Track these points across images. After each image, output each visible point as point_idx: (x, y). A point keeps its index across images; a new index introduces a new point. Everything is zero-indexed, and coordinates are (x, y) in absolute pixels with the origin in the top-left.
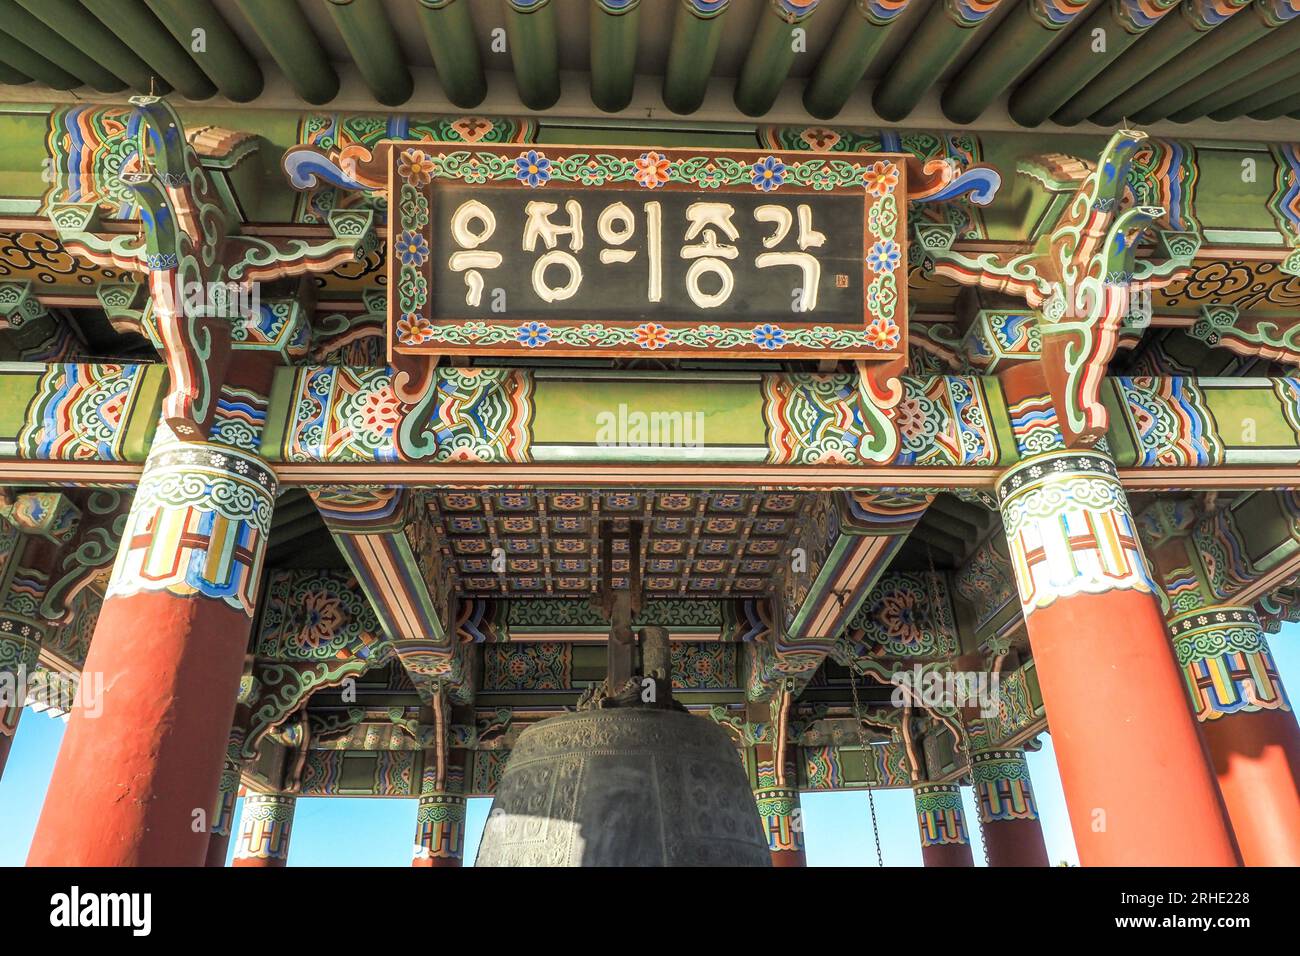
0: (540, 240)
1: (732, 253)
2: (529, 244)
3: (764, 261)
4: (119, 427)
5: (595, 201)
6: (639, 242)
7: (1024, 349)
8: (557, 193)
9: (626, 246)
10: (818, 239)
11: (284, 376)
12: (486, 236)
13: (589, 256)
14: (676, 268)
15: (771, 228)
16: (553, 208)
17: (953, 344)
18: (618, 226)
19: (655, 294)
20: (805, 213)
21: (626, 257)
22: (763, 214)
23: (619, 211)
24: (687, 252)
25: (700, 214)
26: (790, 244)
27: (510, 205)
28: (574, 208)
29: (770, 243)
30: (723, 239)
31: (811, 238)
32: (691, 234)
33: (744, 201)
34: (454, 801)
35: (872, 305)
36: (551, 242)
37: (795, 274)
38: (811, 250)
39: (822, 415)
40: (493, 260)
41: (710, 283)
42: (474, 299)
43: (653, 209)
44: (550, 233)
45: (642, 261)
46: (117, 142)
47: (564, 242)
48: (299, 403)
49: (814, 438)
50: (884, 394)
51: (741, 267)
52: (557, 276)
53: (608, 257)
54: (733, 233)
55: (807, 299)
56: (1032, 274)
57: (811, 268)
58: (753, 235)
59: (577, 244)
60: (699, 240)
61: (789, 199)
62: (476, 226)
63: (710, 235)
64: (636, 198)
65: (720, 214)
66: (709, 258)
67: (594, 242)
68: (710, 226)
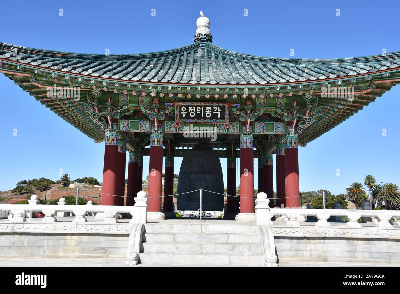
0: (191, 111)
1: (211, 112)
2: (189, 111)
3: (214, 113)
4: (148, 128)
5: (196, 107)
6: (201, 111)
7: (244, 120)
8: (192, 106)
9: (199, 111)
10: (220, 110)
11: (164, 122)
12: (185, 110)
13: (196, 112)
14: (205, 113)
15: (215, 109)
16: (192, 107)
17: (238, 116)
18: (199, 109)
19: (203, 116)
20: (219, 108)
21: (200, 112)
22: (214, 108)
23: (199, 108)
24: (206, 112)
25: (207, 108)
26: (217, 111)
27: (188, 107)
28: (194, 107)
29: (215, 111)
30: (210, 110)
31: (219, 110)
32: (206, 110)
33: (212, 107)
34: (172, 158)
35: (226, 117)
36: (192, 111)
37: (218, 114)
38: (219, 112)
39: (221, 127)
40: (186, 113)
41: (208, 115)
42: (184, 116)
43: (203, 108)
44: (192, 110)
45: (201, 112)
46: (146, 98)
47: (193, 111)
48: (165, 125)
49: (219, 130)
50: (227, 127)
51: (212, 113)
52: (192, 114)
53: (198, 112)
54: (211, 110)
55: (219, 117)
56: (244, 113)
57: (219, 114)
58: (213, 110)
59: (194, 111)
60: (207, 111)
61: (217, 106)
62: (184, 109)
63: (208, 110)
64: (201, 107)
65: (210, 108)
66: (208, 112)
67: (196, 111)
68: (209, 109)
